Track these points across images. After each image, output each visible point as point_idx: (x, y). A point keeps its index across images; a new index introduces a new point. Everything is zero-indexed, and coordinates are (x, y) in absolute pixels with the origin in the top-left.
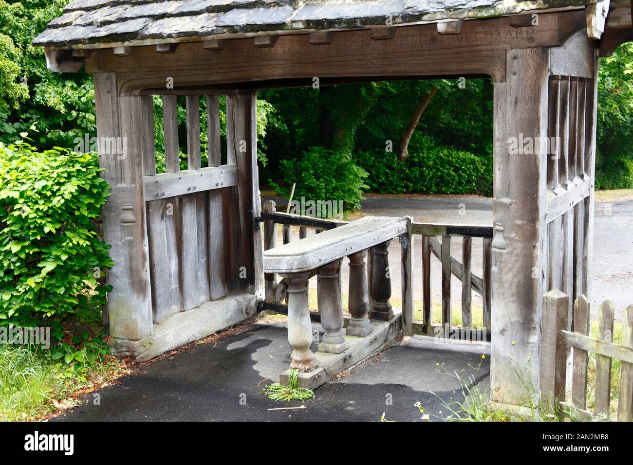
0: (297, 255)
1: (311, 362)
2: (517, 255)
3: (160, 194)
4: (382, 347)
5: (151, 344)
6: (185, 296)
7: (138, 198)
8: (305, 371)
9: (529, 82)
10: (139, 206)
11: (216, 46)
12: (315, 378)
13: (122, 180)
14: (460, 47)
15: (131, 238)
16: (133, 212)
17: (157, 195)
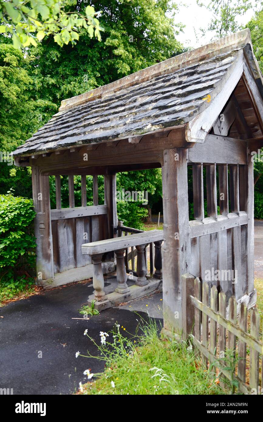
0: (92, 247)
1: (102, 297)
2: (171, 254)
3: (62, 217)
4: (154, 292)
5: (52, 282)
6: (77, 261)
7: (47, 218)
8: (98, 301)
9: (172, 166)
10: (47, 222)
11: (59, 153)
12: (103, 305)
13: (40, 211)
14: (145, 149)
15: (43, 235)
16: (44, 225)
17: (61, 217)
